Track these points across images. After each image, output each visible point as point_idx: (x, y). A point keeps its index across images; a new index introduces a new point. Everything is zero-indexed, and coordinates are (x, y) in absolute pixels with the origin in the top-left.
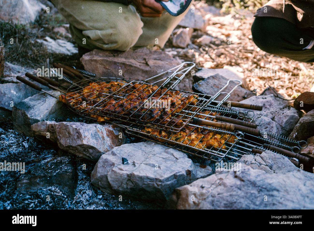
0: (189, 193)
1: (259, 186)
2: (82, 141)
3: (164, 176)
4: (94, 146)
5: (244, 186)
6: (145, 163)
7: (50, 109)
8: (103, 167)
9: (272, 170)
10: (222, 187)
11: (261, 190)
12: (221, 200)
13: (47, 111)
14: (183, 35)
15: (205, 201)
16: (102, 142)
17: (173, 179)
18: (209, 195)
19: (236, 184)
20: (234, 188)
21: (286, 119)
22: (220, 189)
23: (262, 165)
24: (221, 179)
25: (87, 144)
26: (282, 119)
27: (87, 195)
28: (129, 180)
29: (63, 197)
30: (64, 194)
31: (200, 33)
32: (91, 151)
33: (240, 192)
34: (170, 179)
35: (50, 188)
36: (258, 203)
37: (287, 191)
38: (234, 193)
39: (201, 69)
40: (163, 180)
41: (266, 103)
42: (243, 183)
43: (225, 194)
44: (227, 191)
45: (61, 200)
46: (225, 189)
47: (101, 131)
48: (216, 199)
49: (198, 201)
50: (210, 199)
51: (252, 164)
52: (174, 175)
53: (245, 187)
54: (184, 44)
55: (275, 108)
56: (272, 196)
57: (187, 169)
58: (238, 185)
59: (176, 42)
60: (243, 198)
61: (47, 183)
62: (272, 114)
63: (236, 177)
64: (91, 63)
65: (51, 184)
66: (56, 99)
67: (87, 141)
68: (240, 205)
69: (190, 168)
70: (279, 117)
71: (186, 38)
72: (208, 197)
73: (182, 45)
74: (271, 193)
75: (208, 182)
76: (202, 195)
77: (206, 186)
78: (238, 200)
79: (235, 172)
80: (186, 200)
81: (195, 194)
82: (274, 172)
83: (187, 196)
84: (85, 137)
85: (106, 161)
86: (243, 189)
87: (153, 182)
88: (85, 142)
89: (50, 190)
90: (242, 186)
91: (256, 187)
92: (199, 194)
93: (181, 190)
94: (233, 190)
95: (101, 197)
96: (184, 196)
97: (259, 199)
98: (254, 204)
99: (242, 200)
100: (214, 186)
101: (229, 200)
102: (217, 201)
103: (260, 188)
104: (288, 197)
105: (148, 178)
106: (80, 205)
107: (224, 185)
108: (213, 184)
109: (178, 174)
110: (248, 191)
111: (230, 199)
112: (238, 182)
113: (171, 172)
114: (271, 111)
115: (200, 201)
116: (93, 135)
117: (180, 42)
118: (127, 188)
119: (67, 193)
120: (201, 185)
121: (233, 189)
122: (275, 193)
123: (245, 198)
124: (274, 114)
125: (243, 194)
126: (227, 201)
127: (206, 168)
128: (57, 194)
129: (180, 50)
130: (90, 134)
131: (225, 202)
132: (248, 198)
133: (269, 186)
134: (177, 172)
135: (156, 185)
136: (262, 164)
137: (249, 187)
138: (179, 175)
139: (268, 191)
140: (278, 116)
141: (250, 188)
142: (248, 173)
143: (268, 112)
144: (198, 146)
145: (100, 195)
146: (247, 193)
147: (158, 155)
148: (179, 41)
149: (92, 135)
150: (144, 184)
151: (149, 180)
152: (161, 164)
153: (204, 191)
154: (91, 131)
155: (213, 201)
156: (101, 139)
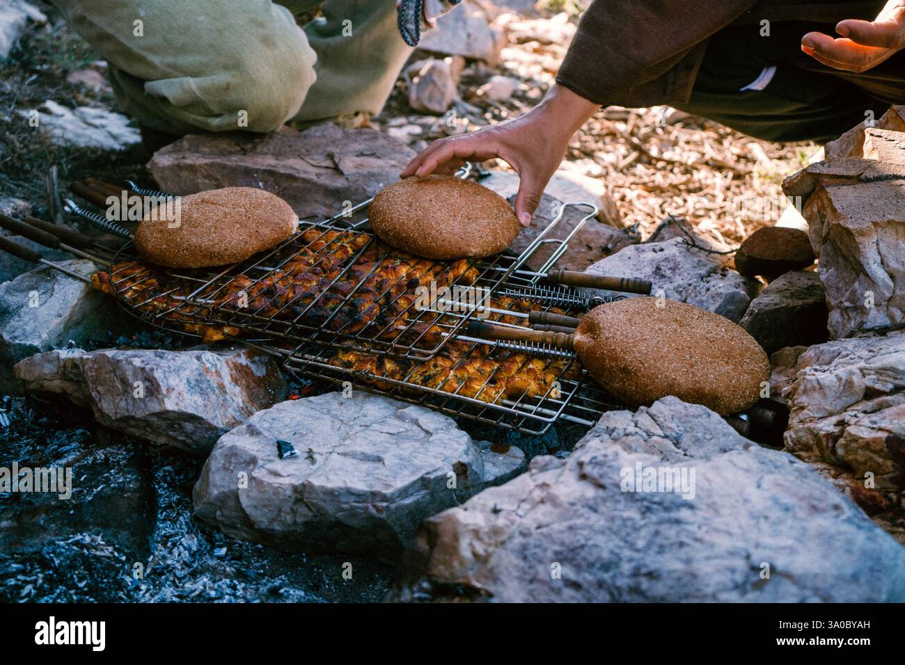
0: (460, 529)
1: (643, 499)
2: (161, 402)
3: (393, 483)
4: (196, 413)
5: (604, 500)
6: (341, 450)
7: (67, 314)
8: (225, 468)
9: (679, 448)
10: (547, 507)
11: (648, 509)
12: (545, 543)
13: (58, 320)
14: (435, 78)
15: (505, 549)
16: (221, 400)
17: (418, 491)
18: (513, 533)
19: (583, 496)
20: (578, 507)
21: (718, 304)
22: (542, 513)
23: (655, 438)
24: (544, 486)
25: (176, 408)
26: (705, 304)
27: (185, 549)
28: (298, 501)
29: (118, 560)
30: (118, 550)
31: (482, 68)
32: (189, 427)
33: (594, 517)
34: (410, 492)
35: (79, 537)
36: (641, 544)
37: (714, 507)
38: (579, 522)
40: (392, 494)
41: (662, 263)
42: (601, 493)
43: (556, 526)
44: (563, 518)
45: (110, 567)
46: (556, 511)
47: (214, 371)
48: (531, 541)
49: (486, 551)
50: (518, 540)
51: (627, 435)
52: (422, 479)
53: (609, 504)
54: (440, 103)
55: (686, 275)
56: (678, 522)
57: (455, 461)
58: (587, 500)
59: (418, 99)
60: (602, 533)
61: (69, 525)
62: (680, 293)
63: (583, 477)
64: (178, 175)
65: (81, 526)
66: (82, 285)
67: (176, 401)
68: (595, 552)
69: (465, 456)
70: (698, 298)
71: (445, 85)
72: (511, 538)
73: (435, 107)
74: (674, 515)
75: (510, 495)
76: (496, 531)
77: (506, 506)
78: (590, 539)
79: (581, 464)
80: (453, 550)
81: (476, 533)
82: (685, 455)
83: (456, 538)
84: (170, 390)
85: (233, 453)
86: (602, 509)
87: (364, 501)
88: (170, 405)
89: (77, 543)
90: (599, 501)
91: (637, 500)
92: (486, 530)
93: (440, 523)
94: (577, 515)
95: (223, 551)
96: (447, 539)
97: (643, 533)
98: (632, 547)
99: (600, 539)
100: (526, 506)
101: (567, 541)
102: (536, 546)
103: (645, 503)
104: (718, 522)
105: (349, 492)
106: (167, 579)
107: (553, 500)
108: (524, 501)
109: (432, 476)
110: (617, 513)
111: (568, 538)
112: (590, 492)
113: (413, 473)
114: (675, 284)
115: (491, 549)
116: (193, 383)
117: (431, 98)
118: (295, 523)
119: (127, 548)
120: (491, 504)
121: (576, 511)
122: (684, 514)
123: (607, 532)
124: (684, 294)
125: (602, 523)
126: (562, 544)
127: (508, 453)
128: (98, 553)
129: (430, 120)
130: (185, 381)
131: (556, 548)
132: (616, 533)
133: (670, 497)
134: (430, 470)
135: (374, 511)
136: (654, 435)
137: (619, 502)
138: (434, 479)
139: (667, 509)
140: (696, 296)
141: (621, 506)
142: (614, 464)
143: (669, 289)
144: (484, 394)
145: (221, 547)
146: (612, 519)
147: (375, 426)
148: (426, 94)
149: (188, 382)
150: (342, 510)
151: (353, 498)
152: (385, 452)
153: (501, 521)
154: (187, 372)
155: (524, 547)
156: (217, 391)
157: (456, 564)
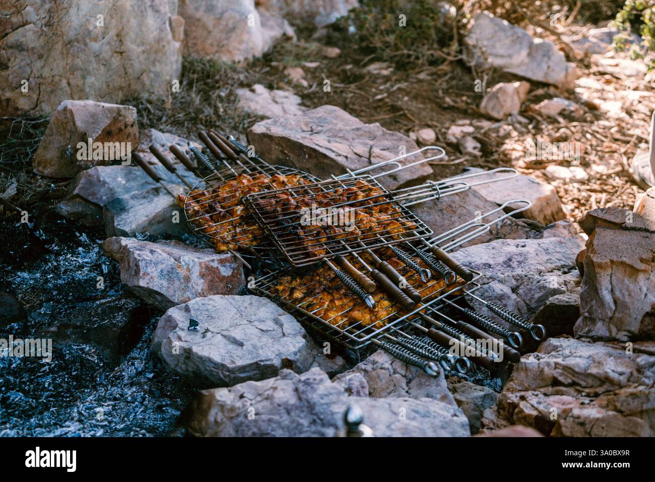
0: (214, 402)
1: (316, 414)
2: (138, 280)
3: (237, 362)
4: (160, 291)
5: (297, 408)
6: (224, 333)
7: (151, 216)
8: (164, 328)
9: (407, 386)
10: (266, 403)
11: (314, 422)
13: (146, 219)
15: (231, 422)
16: (183, 286)
17: (254, 370)
18: (241, 412)
19: (287, 402)
20: (281, 408)
22: (263, 406)
23: (397, 375)
24: (276, 389)
25: (146, 286)
26: (532, 292)
27: (135, 368)
28: (188, 358)
29: (98, 364)
30: (101, 360)
33: (285, 417)
34: (247, 369)
35: (84, 346)
38: (276, 418)
39: (468, 170)
40: (234, 368)
41: (515, 256)
43: (264, 417)
44: (270, 412)
45: (92, 367)
46: (269, 407)
47: (185, 267)
48: (246, 422)
49: (222, 420)
51: (382, 368)
52: (256, 363)
53: (297, 412)
54: (498, 112)
55: (527, 268)
57: (284, 357)
58: (289, 405)
59: (485, 107)
61: (81, 338)
62: (518, 280)
63: (296, 390)
65: (87, 341)
66: (172, 199)
67: (148, 281)
69: (293, 356)
70: (529, 287)
72: (238, 416)
73: (495, 114)
75: (256, 388)
76: (232, 409)
77: (248, 395)
78: (275, 431)
79: (299, 382)
80: (205, 413)
81: (222, 407)
82: (407, 392)
83: (209, 408)
84: (146, 274)
85: (170, 319)
86: (293, 414)
87: (218, 369)
88: (142, 283)
89: (82, 349)
90: (294, 408)
91: (312, 414)
92: (228, 407)
94: (277, 412)
95: (151, 376)
96: (205, 406)
100: (259, 399)
101: (263, 428)
102: (247, 426)
103: (315, 417)
105: (210, 360)
106: (119, 383)
107: (272, 400)
108: (260, 395)
109: (262, 364)
110: (298, 419)
112: (293, 400)
113: (253, 358)
114: (515, 274)
115: (225, 420)
116: (165, 272)
117: (493, 108)
118: (187, 370)
119: (107, 359)
120: (242, 392)
121: (279, 410)
123: (286, 429)
124: (520, 282)
126: (259, 429)
127: (334, 360)
128: (89, 358)
129: (486, 124)
130: (159, 270)
131: (255, 430)
134: (263, 359)
135: (222, 376)
137: (303, 411)
138: (264, 365)
140: (528, 285)
141: (302, 415)
142: (316, 386)
143: (508, 276)
145: (150, 373)
147: (256, 323)
148: (491, 105)
149: (162, 271)
150: (206, 370)
151: (212, 365)
152: (247, 341)
153: (240, 404)
154: (164, 266)
155: (240, 425)
156: (182, 280)
157: (204, 423)
